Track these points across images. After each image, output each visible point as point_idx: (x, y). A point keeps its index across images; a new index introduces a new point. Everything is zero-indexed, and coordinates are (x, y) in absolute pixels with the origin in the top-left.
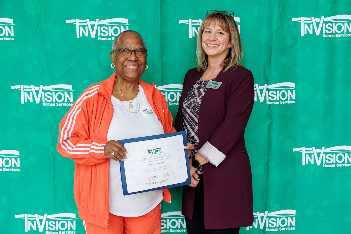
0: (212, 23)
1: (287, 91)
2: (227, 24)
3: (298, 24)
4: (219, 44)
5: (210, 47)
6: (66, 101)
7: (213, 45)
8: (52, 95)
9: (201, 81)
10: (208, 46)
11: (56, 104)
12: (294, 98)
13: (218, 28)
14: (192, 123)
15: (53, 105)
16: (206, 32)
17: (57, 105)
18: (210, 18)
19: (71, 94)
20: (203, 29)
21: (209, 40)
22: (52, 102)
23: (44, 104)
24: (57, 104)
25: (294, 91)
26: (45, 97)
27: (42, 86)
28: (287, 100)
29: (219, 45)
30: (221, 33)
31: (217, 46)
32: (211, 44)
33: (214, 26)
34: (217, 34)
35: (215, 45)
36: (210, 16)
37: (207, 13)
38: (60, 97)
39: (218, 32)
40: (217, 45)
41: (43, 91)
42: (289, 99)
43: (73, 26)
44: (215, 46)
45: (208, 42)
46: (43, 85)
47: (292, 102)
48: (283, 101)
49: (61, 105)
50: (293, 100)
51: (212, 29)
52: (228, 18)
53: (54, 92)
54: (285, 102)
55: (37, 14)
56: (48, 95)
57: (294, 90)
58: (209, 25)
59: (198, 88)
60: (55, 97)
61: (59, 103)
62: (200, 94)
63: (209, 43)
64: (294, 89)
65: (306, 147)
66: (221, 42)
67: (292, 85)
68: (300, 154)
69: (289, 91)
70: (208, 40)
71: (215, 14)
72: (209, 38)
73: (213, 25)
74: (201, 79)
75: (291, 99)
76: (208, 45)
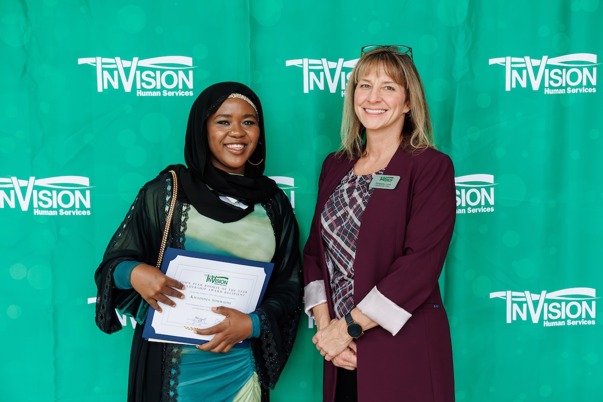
0: (373, 69)
1: (479, 189)
2: (401, 71)
3: (500, 69)
4: (386, 108)
5: (370, 114)
6: (77, 206)
7: (376, 110)
8: (51, 195)
9: (353, 176)
10: (367, 112)
11: (58, 213)
12: (492, 202)
13: (385, 78)
14: (341, 256)
15: (54, 213)
16: (362, 86)
17: (60, 214)
18: (369, 60)
19: (88, 192)
20: (356, 80)
21: (369, 101)
22: (51, 209)
23: (37, 212)
24: (62, 213)
25: (492, 190)
26: (39, 200)
27: (32, 179)
28: (479, 206)
29: (386, 110)
30: (390, 88)
31: (382, 111)
32: (373, 109)
33: (378, 75)
34: (382, 90)
35: (379, 109)
36: (368, 57)
37: (362, 51)
38: (66, 199)
39: (384, 86)
40: (384, 110)
41: (35, 187)
42: (483, 204)
43: (91, 69)
44: (380, 111)
45: (366, 105)
46: (34, 177)
47: (488, 210)
48: (472, 207)
49: (68, 213)
50: (490, 206)
51: (373, 82)
52: (401, 60)
53: (55, 189)
54: (477, 209)
55: (23, 47)
56: (45, 195)
57: (493, 188)
58: (367, 74)
59: (350, 191)
60: (56, 200)
61: (65, 209)
62: (353, 201)
63: (368, 107)
64: (492, 186)
65: (513, 290)
66: (391, 105)
67: (489, 178)
68: (503, 302)
69: (483, 190)
70: (366, 102)
71: (378, 53)
72: (369, 97)
73: (375, 74)
74: (353, 173)
75: (487, 204)
76: (367, 110)
